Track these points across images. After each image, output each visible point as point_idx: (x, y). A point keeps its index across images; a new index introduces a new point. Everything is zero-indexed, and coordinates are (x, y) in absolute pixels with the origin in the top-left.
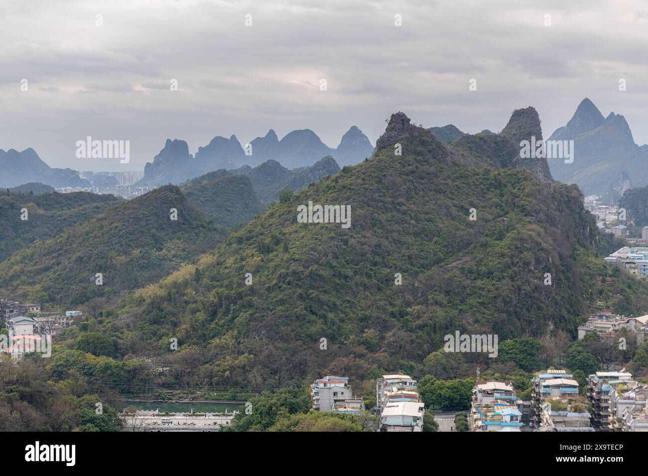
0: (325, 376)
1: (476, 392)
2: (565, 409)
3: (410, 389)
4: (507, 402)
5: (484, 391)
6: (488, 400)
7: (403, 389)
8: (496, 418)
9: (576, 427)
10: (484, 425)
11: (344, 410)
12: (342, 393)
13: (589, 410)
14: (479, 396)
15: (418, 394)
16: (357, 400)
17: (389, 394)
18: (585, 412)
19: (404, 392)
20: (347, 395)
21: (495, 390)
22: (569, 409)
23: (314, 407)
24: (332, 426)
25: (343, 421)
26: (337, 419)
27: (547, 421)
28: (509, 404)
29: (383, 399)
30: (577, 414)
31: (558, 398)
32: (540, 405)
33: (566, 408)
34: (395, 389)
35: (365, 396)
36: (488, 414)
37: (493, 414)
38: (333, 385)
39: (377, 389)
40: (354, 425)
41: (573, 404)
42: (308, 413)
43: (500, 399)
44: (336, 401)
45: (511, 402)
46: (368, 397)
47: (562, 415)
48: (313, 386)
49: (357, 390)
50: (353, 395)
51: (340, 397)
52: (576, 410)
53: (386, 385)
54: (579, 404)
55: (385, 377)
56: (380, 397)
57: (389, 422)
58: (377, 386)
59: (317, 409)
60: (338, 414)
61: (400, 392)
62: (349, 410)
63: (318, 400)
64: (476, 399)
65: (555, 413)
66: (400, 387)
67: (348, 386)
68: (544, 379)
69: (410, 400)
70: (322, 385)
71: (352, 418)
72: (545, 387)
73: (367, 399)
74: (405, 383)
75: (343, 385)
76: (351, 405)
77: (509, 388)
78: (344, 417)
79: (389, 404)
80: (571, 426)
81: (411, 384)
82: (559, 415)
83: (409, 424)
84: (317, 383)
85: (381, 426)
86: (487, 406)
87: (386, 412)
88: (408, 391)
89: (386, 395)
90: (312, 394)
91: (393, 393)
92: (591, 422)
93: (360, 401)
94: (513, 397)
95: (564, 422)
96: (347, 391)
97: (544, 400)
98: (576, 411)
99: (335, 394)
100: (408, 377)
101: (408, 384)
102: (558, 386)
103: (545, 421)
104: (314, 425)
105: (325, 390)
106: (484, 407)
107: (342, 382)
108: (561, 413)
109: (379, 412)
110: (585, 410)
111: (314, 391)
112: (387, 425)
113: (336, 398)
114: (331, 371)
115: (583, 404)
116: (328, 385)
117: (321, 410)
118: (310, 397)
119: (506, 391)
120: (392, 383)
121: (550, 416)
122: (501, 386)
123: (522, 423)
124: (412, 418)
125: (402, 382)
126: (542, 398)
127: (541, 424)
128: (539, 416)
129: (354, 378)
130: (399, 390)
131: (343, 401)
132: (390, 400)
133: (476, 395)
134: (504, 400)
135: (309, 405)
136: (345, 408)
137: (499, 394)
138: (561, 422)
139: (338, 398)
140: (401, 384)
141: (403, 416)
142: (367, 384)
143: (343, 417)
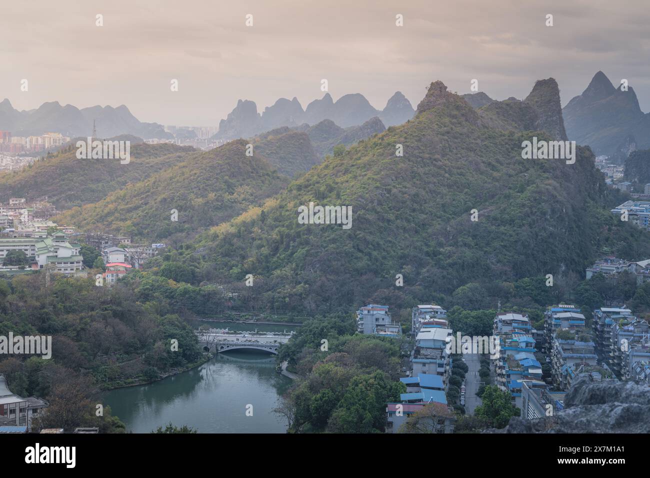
0: (369, 304)
1: (497, 321)
2: (573, 339)
3: (440, 317)
4: (523, 331)
5: (504, 321)
6: (507, 329)
7: (435, 317)
8: (513, 344)
9: (582, 354)
10: (503, 349)
11: (384, 333)
12: (383, 319)
13: (594, 340)
14: (500, 325)
15: (447, 322)
16: (395, 325)
17: (422, 321)
18: (589, 341)
19: (436, 320)
20: (387, 321)
21: (513, 320)
22: (576, 338)
23: (359, 330)
24: (374, 347)
25: (383, 343)
26: (378, 341)
27: (557, 348)
28: (524, 333)
29: (417, 325)
30: (583, 343)
31: (567, 329)
32: (552, 334)
33: (574, 338)
34: (428, 317)
35: (402, 322)
36: (507, 340)
37: (510, 340)
38: (375, 312)
39: (413, 316)
40: (392, 346)
41: (580, 334)
42: (354, 335)
43: (517, 328)
44: (377, 326)
45: (527, 331)
46: (404, 323)
47: (570, 343)
48: (358, 312)
49: (395, 317)
50: (392, 321)
51: (381, 322)
52: (583, 339)
53: (421, 313)
54: (585, 334)
55: (420, 306)
56: (415, 324)
57: (422, 344)
58: (413, 314)
59: (362, 332)
60: (379, 337)
61: (432, 320)
62: (389, 333)
63: (362, 324)
64: (497, 328)
65: (564, 342)
66: (432, 315)
67: (388, 313)
68: (556, 313)
69: (440, 327)
70: (366, 312)
71: (391, 340)
72: (556, 319)
73: (404, 325)
74: (437, 312)
75: (383, 312)
76: (391, 329)
77: (526, 319)
78: (384, 340)
79: (422, 330)
80: (579, 354)
81: (441, 313)
82: (568, 344)
83: (439, 347)
84: (362, 311)
85: (415, 348)
86: (506, 334)
87: (420, 336)
88: (439, 319)
89: (420, 321)
90: (357, 319)
91: (426, 321)
92: (595, 350)
93: (398, 326)
94: (529, 327)
95: (572, 350)
96: (388, 317)
97: (555, 330)
98: (582, 340)
99: (377, 320)
100: (439, 307)
101: (439, 313)
102: (567, 319)
103: (555, 348)
104: (359, 345)
105: (369, 316)
106: (504, 335)
107: (383, 310)
108: (570, 341)
109: (414, 336)
110: (590, 340)
111: (359, 317)
112: (420, 347)
113: (377, 323)
114: (374, 300)
115: (588, 335)
116: (371, 312)
117: (365, 333)
118: (356, 321)
119: (523, 321)
120: (426, 312)
121: (560, 344)
122: (519, 317)
123: (536, 349)
124: (442, 342)
125: (434, 312)
126: (553, 328)
127: (552, 351)
128: (550, 343)
129: (393, 306)
130: (431, 318)
131: (384, 325)
132: (424, 326)
133: (497, 324)
134: (520, 329)
135: (355, 329)
136: (385, 332)
137: (517, 324)
138: (569, 349)
139: (379, 324)
140: (433, 313)
141: (434, 340)
142: (404, 312)
143: (383, 339)
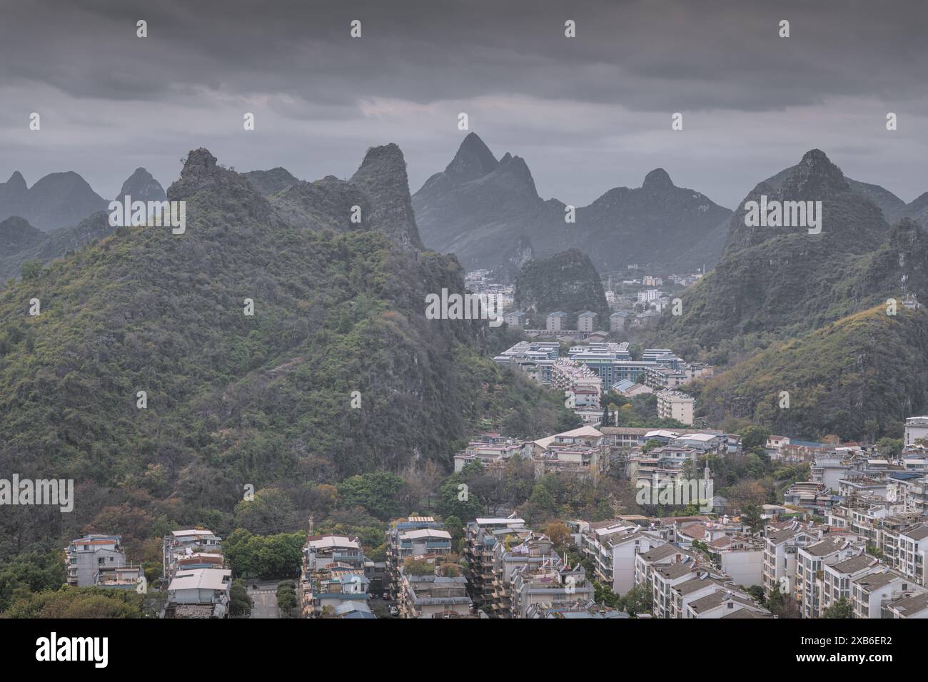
0: (87, 534)
1: (307, 551)
2: (431, 573)
3: (211, 550)
4: (351, 565)
5: (318, 550)
6: (323, 563)
7: (202, 551)
8: (333, 587)
9: (447, 597)
10: (315, 598)
11: (113, 583)
12: (112, 559)
13: (465, 573)
14: (312, 557)
15: (222, 557)
16: (133, 568)
17: (180, 558)
18: (459, 576)
19: (203, 555)
20: (119, 561)
21: (333, 547)
22: (436, 572)
23: (69, 580)
24: (95, 607)
25: (111, 601)
26: (101, 597)
27: (406, 590)
28: (352, 567)
29: (171, 566)
30: (447, 579)
31: (422, 557)
32: (398, 568)
33: (433, 571)
34: (189, 550)
35: (146, 562)
36: (322, 583)
37: (328, 582)
38: (97, 548)
39: (164, 551)
40: (127, 605)
41: (443, 565)
42: (60, 590)
43: (341, 561)
44: (101, 571)
45: (357, 565)
46: (150, 563)
47: (427, 580)
48: (67, 549)
49: (134, 555)
50: (128, 560)
51: (108, 564)
52: (447, 573)
53: (176, 545)
54: (451, 564)
55: (176, 533)
56: (167, 564)
57: (179, 598)
58: (164, 547)
59: (74, 584)
60: (104, 591)
61: (196, 555)
62: (122, 583)
63: (75, 570)
64: (307, 562)
65: (416, 579)
66: (196, 547)
67: (120, 548)
68: (404, 529)
69: (210, 566)
70: (80, 548)
71: (125, 594)
72: (404, 541)
73: (149, 567)
74: (205, 542)
75: (112, 547)
76: (125, 576)
77: (354, 545)
78: (113, 594)
79: (179, 573)
80: (440, 597)
81: (212, 542)
82: (423, 581)
83: (208, 601)
84: (74, 546)
85: (166, 605)
86: (322, 571)
87: (175, 585)
88: (209, 553)
89: (176, 559)
90: (67, 561)
91: (186, 557)
92: (467, 589)
93: (138, 570)
94: (359, 557)
95: (430, 591)
96: (119, 555)
97: (402, 561)
98: (446, 575)
99: (101, 560)
100: (209, 532)
101: (209, 543)
102: (422, 540)
103: (404, 590)
104: (68, 607)
105: (87, 556)
106: (318, 573)
107: (112, 543)
108: (426, 577)
109: (166, 584)
110: (459, 573)
111: (69, 557)
112: (174, 603)
113: (101, 567)
114: (95, 527)
115: (456, 565)
116: (91, 548)
117: (80, 585)
118: (63, 566)
119: (350, 549)
120: (186, 543)
121: (411, 583)
122: (343, 542)
123: (371, 595)
124: (212, 593)
125: (201, 541)
126: (400, 558)
127: (399, 595)
128: (395, 582)
129: (129, 536)
130: (195, 551)
131: (113, 570)
132: (183, 567)
133: (307, 556)
134: (347, 562)
135: (62, 578)
136: (115, 580)
137: (340, 554)
138: (425, 591)
139: (105, 567)
140: (198, 543)
141: (199, 589)
142: (149, 544)
143: (111, 594)
